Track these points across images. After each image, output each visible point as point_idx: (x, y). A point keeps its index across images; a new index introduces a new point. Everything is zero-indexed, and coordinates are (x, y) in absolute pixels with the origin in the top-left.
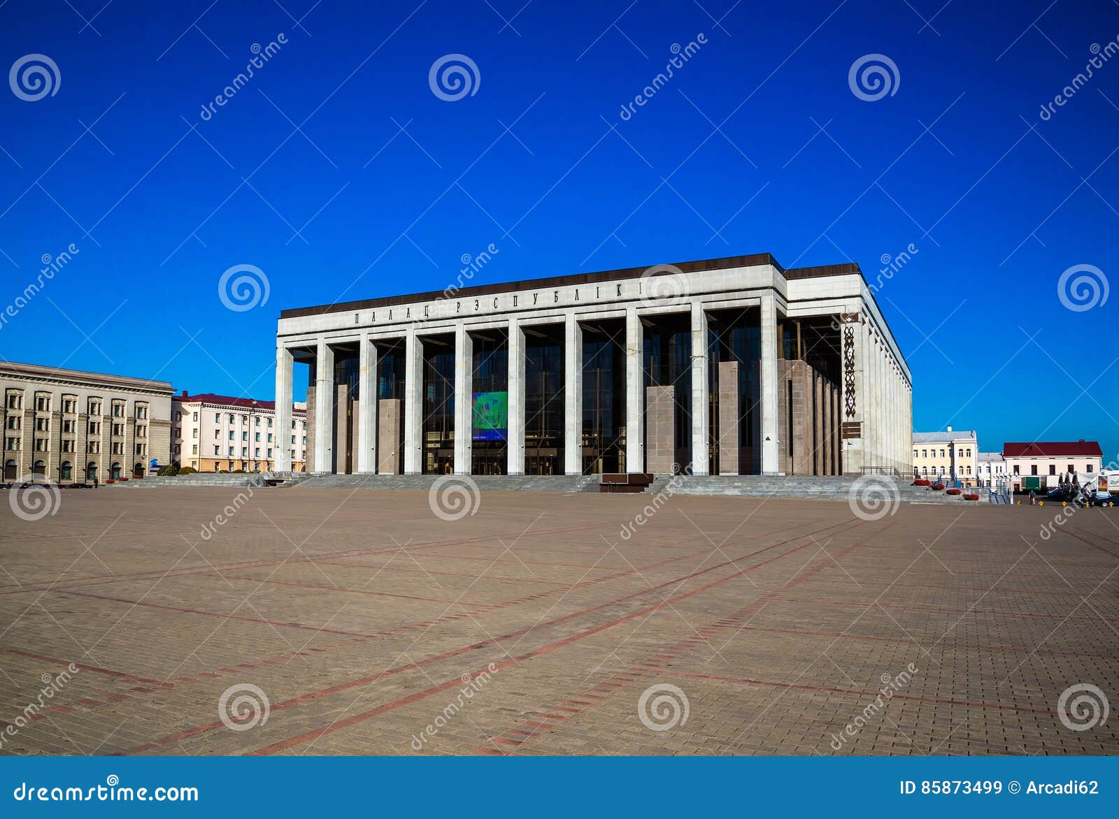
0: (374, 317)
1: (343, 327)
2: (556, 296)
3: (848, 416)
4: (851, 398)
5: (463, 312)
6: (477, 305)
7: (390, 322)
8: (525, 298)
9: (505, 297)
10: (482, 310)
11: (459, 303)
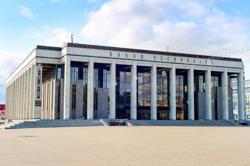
0: (119, 55)
1: (104, 57)
2: (188, 60)
5: (156, 60)
7: (126, 58)
10: (163, 60)
11: (155, 56)
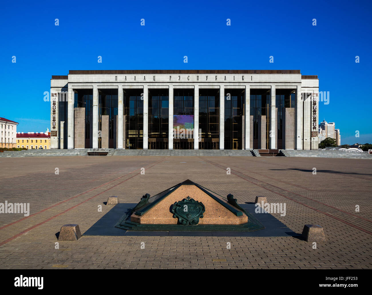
0: (126, 78)
1: (108, 82)
2: (216, 78)
3: (314, 129)
4: (315, 123)
5: (172, 80)
6: (180, 78)
7: (135, 81)
8: (202, 77)
9: (193, 76)
10: (181, 80)
11: (170, 76)
